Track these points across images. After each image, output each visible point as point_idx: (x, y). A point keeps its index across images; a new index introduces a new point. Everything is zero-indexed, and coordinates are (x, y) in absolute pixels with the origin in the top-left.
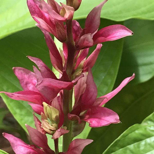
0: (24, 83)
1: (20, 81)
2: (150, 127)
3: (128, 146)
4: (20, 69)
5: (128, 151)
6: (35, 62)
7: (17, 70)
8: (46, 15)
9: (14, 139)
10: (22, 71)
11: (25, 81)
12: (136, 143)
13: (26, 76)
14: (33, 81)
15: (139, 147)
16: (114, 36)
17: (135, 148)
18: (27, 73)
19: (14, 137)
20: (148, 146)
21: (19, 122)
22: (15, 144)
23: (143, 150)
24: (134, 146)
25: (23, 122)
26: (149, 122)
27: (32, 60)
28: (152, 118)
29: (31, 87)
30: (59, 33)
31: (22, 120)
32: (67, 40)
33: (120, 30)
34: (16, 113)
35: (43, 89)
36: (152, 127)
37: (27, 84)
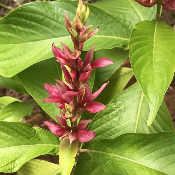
0: (50, 92)
1: (48, 91)
2: (113, 105)
3: (103, 117)
4: (46, 85)
5: (103, 119)
6: (59, 82)
7: (45, 85)
8: (63, 55)
9: (49, 123)
10: (48, 85)
11: (50, 91)
12: (107, 115)
13: (50, 88)
14: (54, 90)
15: (108, 116)
16: (102, 64)
17: (107, 117)
18: (51, 86)
19: (49, 122)
20: (113, 116)
21: (45, 110)
22: (50, 126)
23: (111, 118)
24: (106, 116)
25: (47, 110)
26: (112, 103)
27: (58, 82)
28: (114, 101)
29: (53, 94)
30: (71, 65)
31: (46, 109)
32: (76, 68)
33: (105, 61)
34: (42, 106)
35: (66, 97)
36: (114, 105)
37: (51, 92)
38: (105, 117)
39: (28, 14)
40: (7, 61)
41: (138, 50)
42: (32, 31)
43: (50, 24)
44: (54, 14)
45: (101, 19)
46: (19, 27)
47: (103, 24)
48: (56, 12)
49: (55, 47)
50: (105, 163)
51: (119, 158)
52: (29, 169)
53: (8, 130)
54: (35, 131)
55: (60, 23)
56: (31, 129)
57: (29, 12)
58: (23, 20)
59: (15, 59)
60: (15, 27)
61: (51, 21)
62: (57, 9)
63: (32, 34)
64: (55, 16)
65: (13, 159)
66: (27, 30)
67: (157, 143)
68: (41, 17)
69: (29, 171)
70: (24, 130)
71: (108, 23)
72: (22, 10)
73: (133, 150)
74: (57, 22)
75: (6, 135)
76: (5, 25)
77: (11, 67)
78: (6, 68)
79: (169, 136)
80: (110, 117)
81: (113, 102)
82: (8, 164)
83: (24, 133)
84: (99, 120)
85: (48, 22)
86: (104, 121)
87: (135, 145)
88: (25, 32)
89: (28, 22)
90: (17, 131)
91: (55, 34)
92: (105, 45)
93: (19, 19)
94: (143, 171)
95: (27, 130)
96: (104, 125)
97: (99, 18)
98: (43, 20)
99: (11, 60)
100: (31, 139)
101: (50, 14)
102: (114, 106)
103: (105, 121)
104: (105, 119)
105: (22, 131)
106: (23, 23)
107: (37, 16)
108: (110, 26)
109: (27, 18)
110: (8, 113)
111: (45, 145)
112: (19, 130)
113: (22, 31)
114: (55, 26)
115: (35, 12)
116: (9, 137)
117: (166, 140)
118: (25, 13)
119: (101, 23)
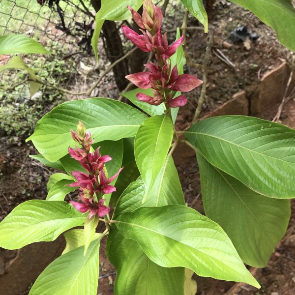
2: (139, 182)
15: (135, 191)
20: (140, 191)
38: (132, 192)
39: (67, 110)
40: (52, 148)
41: (143, 143)
42: (71, 123)
43: (85, 118)
44: (88, 109)
45: (127, 112)
46: (61, 121)
47: (128, 116)
48: (90, 107)
49: (71, 149)
50: (127, 231)
51: (138, 227)
52: (75, 237)
53: (49, 207)
54: (71, 207)
55: (93, 117)
56: (67, 206)
57: (67, 109)
58: (64, 115)
59: (58, 147)
60: (57, 120)
61: (86, 116)
62: (91, 105)
63: (72, 125)
64: (89, 111)
65: (53, 230)
66: (67, 123)
67: (166, 214)
68: (78, 112)
69: (74, 239)
70: (61, 207)
71: (132, 115)
72: (62, 107)
73: (148, 220)
74: (91, 116)
75: (47, 211)
76: (50, 119)
77: (55, 153)
78: (52, 154)
79: (174, 209)
80: (137, 192)
81: (139, 179)
82: (48, 234)
83: (61, 209)
84: (127, 195)
85: (83, 116)
86: (131, 195)
87: (150, 216)
88: (66, 124)
89: (67, 116)
90: (55, 207)
91: (90, 125)
92: (129, 134)
93: (61, 115)
94: (155, 238)
95: (63, 206)
96: (132, 199)
97: (125, 110)
98: (79, 114)
99: (55, 147)
100: (68, 214)
101: (84, 109)
102: (141, 182)
103: (133, 196)
104: (133, 194)
105: (59, 208)
106: (64, 117)
107: (74, 111)
108: (134, 117)
109: (66, 113)
110: (56, 190)
111: (79, 218)
112: (57, 207)
113: (63, 124)
114: (89, 119)
115: (73, 109)
116: (50, 212)
117: (173, 211)
118: (64, 110)
119: (127, 115)
